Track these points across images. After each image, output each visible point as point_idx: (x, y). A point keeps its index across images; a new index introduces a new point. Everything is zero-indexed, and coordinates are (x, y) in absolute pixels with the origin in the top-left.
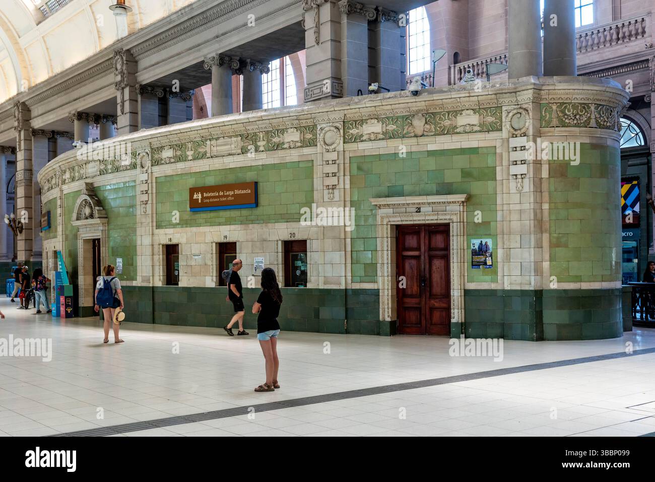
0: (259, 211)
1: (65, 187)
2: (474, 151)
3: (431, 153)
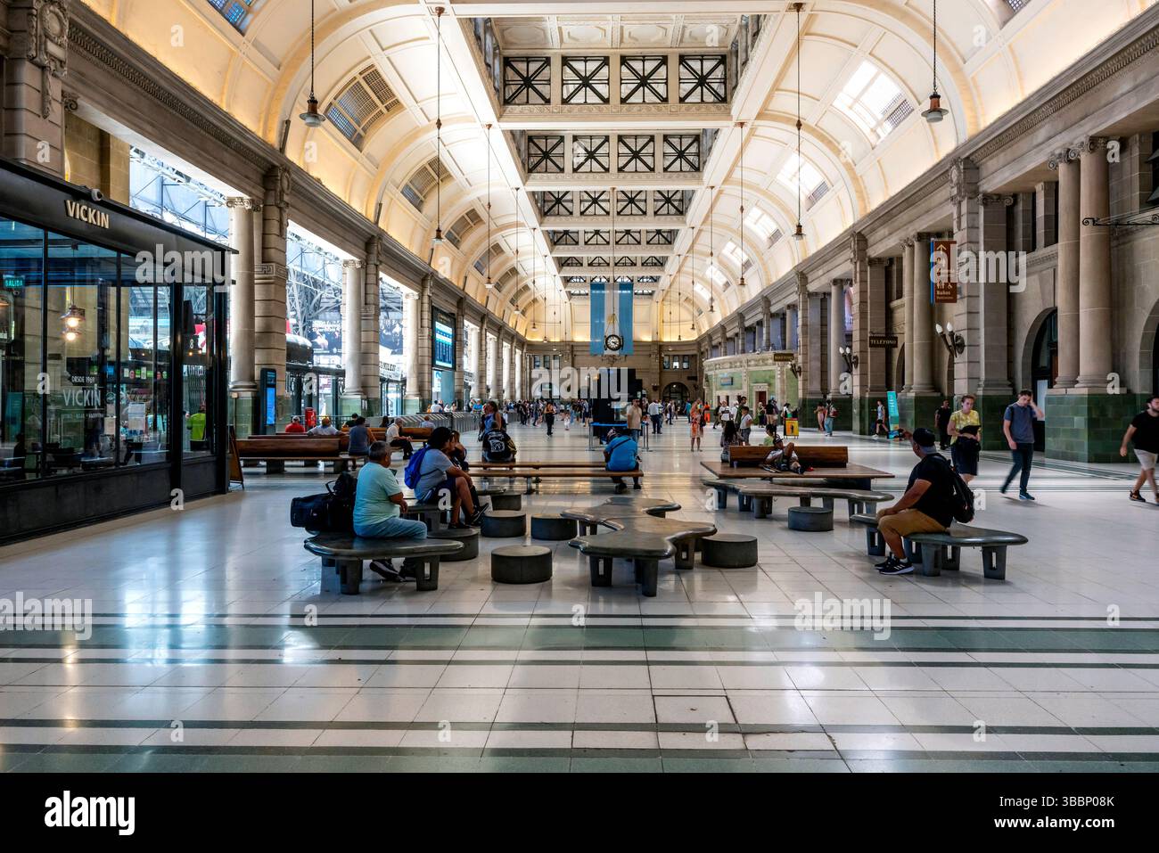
0: (733, 386)
2: (770, 370)
3: (764, 371)
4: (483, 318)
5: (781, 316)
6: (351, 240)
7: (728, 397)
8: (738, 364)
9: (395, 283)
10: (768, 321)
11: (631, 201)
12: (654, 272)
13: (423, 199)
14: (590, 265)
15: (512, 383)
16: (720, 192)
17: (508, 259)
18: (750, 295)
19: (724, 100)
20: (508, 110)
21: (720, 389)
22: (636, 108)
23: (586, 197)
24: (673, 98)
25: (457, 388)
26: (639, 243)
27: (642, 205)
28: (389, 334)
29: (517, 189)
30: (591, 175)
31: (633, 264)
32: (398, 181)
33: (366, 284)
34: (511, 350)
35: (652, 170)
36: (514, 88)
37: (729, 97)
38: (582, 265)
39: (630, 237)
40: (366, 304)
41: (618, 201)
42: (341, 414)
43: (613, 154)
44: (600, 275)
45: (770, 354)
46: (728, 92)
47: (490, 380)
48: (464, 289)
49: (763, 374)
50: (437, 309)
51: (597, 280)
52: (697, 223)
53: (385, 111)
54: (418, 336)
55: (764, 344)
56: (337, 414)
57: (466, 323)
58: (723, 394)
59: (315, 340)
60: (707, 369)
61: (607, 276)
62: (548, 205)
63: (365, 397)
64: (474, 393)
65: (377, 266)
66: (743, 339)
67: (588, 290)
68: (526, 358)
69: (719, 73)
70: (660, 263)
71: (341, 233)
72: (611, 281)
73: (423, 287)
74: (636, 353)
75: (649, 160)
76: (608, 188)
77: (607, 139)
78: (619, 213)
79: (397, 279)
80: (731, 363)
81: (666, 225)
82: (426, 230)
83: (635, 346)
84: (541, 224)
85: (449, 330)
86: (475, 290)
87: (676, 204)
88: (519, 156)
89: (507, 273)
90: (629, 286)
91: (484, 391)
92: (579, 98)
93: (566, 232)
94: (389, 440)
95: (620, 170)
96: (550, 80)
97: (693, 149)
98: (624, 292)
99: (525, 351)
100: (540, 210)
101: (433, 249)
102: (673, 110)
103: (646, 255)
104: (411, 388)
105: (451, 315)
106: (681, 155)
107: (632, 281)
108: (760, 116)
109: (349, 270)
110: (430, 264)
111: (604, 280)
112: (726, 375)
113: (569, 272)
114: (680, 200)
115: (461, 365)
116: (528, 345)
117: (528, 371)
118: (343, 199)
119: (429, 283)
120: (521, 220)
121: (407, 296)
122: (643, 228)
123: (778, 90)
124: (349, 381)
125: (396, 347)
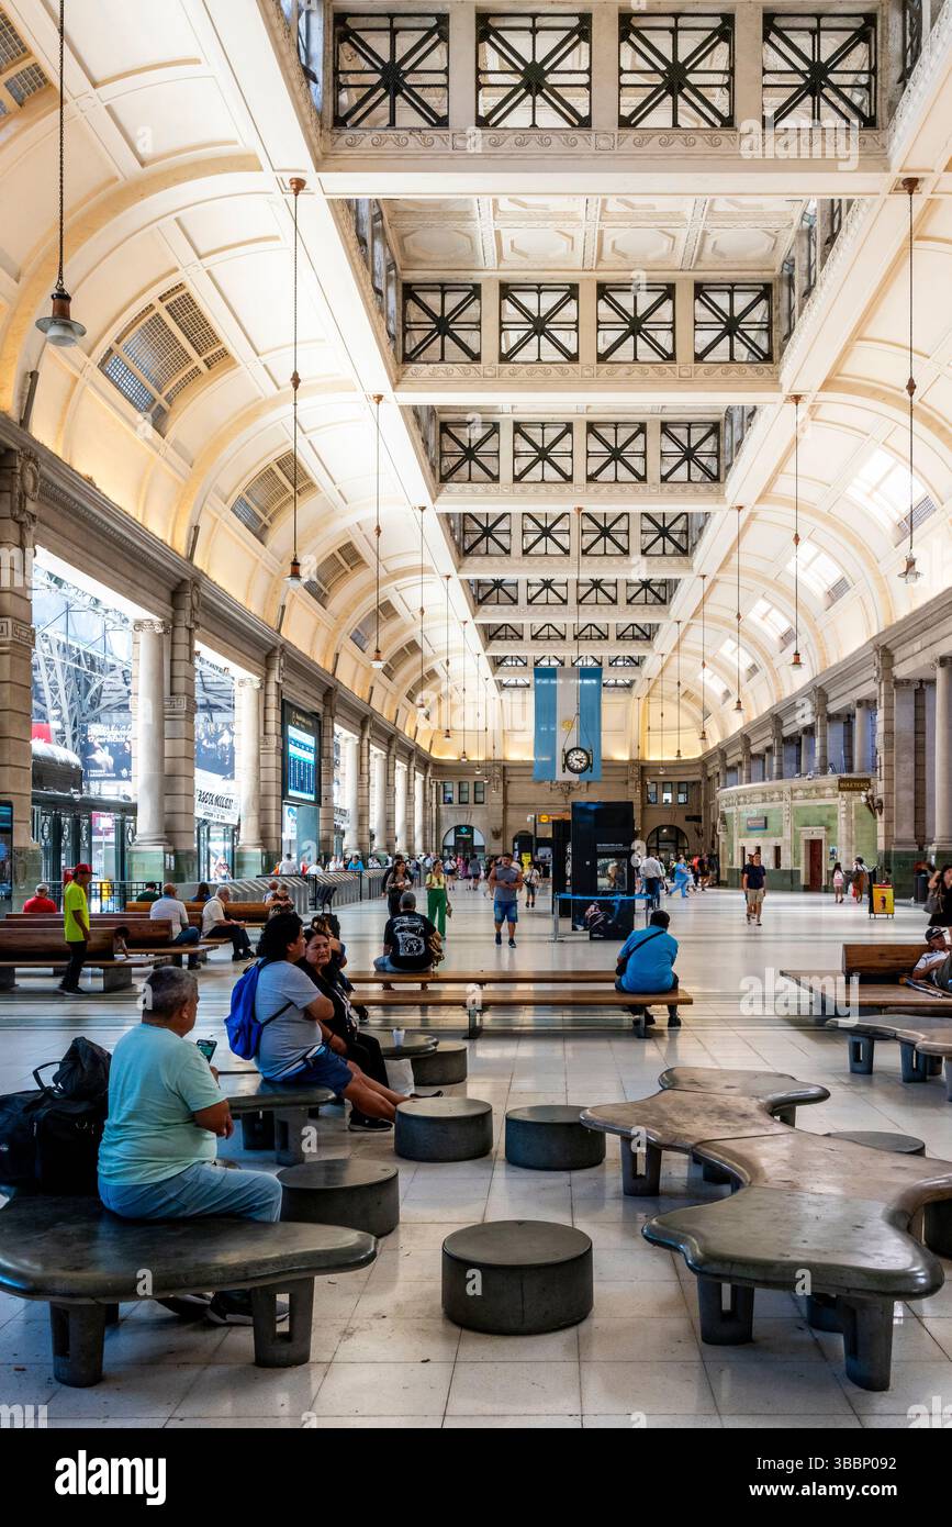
0: (768, 831)
1: (739, 807)
2: (830, 806)
3: (819, 807)
4: (364, 721)
5: (847, 719)
6: (145, 584)
7: (758, 849)
8: (776, 796)
9: (222, 661)
10: (823, 726)
11: (605, 532)
12: (635, 649)
13: (268, 523)
14: (534, 638)
15: (409, 827)
16: (752, 516)
17: (404, 627)
18: (792, 684)
19: (768, 358)
20: (409, 371)
21: (746, 836)
22: (623, 369)
23: (531, 525)
24: (685, 355)
25: (322, 834)
26: (615, 602)
27: (621, 539)
28: (213, 746)
29: (423, 509)
30: (542, 486)
31: (604, 637)
32: (227, 491)
33: (172, 660)
34: (408, 773)
35: (643, 479)
36: (418, 336)
37: (776, 352)
38: (521, 637)
39: (600, 593)
40: (172, 694)
41: (583, 532)
42: (130, 878)
43: (579, 453)
44: (549, 654)
45: (831, 779)
46: (776, 345)
47: (375, 821)
48: (334, 674)
49: (818, 811)
50: (291, 705)
51: (544, 663)
52: (711, 569)
53: (203, 368)
54: (259, 749)
55: (817, 764)
56: (123, 879)
57: (338, 728)
58: (750, 844)
59: (93, 756)
60: (724, 803)
61: (560, 655)
62: (471, 536)
63: (171, 848)
64: (349, 841)
65: (190, 630)
66: (780, 756)
67: (529, 679)
68: (431, 787)
69: (758, 314)
70: (646, 635)
71: (130, 575)
72: (568, 665)
73: (268, 668)
74: (604, 779)
75: (637, 463)
76: (570, 508)
77: (569, 428)
78: (584, 552)
79: (225, 655)
80: (763, 794)
81: (658, 571)
82: (272, 576)
83: (604, 767)
84: (459, 568)
85: (310, 740)
86: (352, 676)
87: (676, 537)
88: (427, 453)
89: (402, 649)
90: (595, 673)
91: (366, 838)
92: (528, 353)
93: (498, 584)
94: (208, 927)
95: (591, 478)
96: (479, 323)
97: (708, 446)
98: (587, 682)
99: (429, 775)
100: (458, 545)
101: (283, 607)
102: (684, 373)
103: (626, 620)
104: (248, 836)
105: (313, 716)
106: (689, 455)
107: (600, 664)
108: (827, 385)
109: (143, 637)
110: (279, 631)
111: (555, 663)
112: (754, 815)
113: (500, 649)
114: (682, 532)
115: (329, 796)
116: (435, 766)
117: (434, 806)
118: (132, 514)
119: (278, 663)
120: (428, 562)
121: (242, 682)
122: (621, 576)
123: (860, 339)
124: (145, 823)
125: (224, 767)
